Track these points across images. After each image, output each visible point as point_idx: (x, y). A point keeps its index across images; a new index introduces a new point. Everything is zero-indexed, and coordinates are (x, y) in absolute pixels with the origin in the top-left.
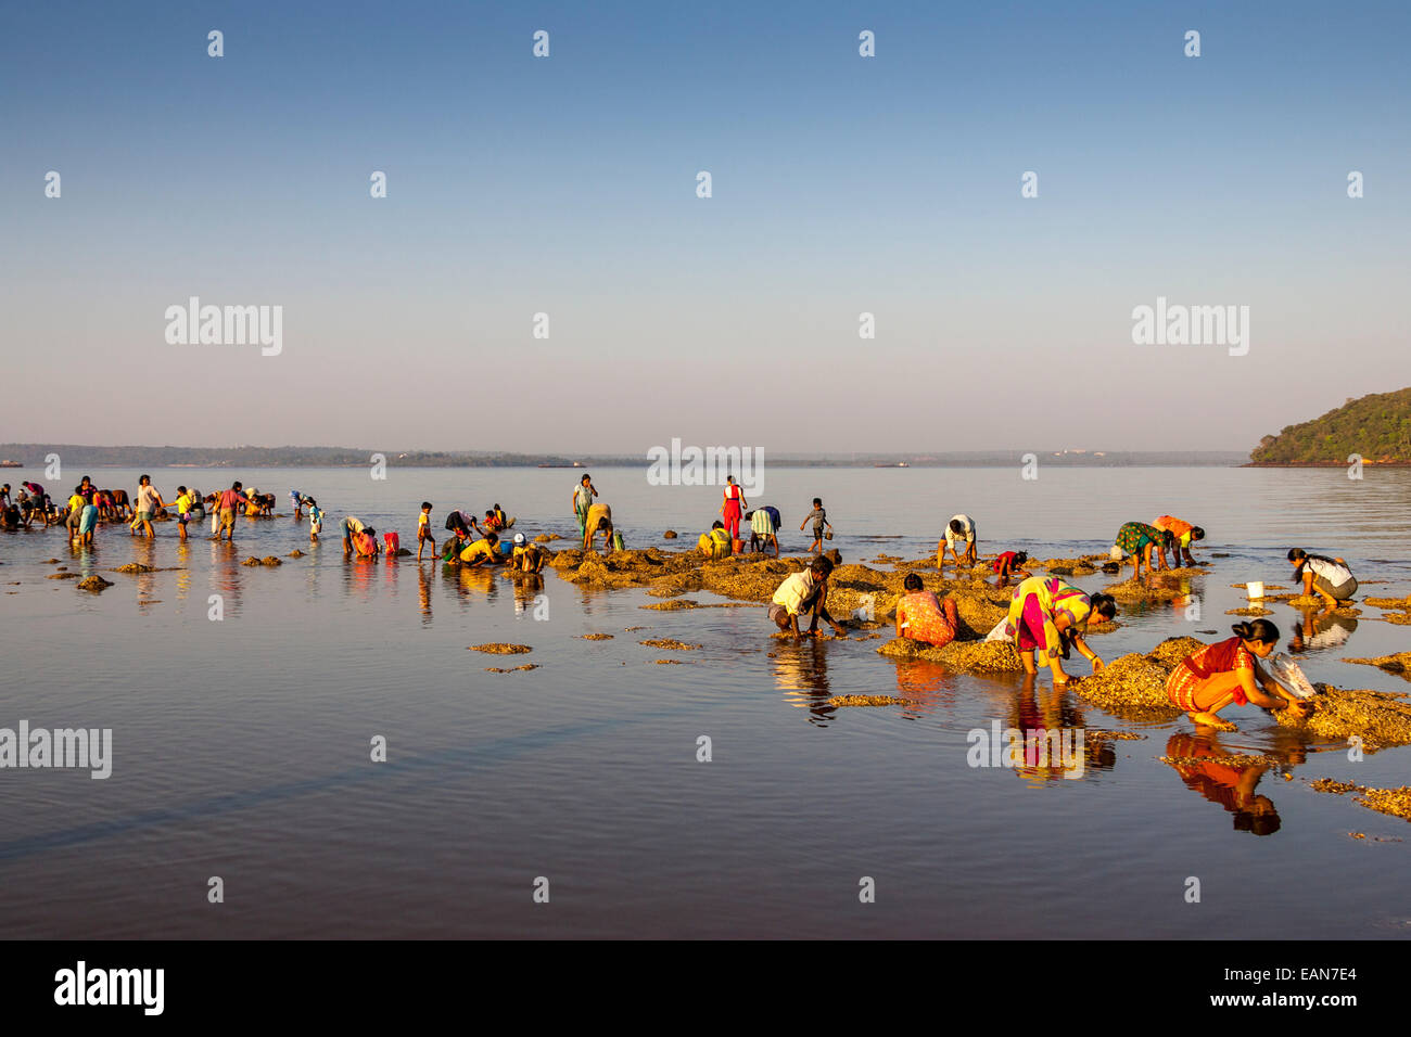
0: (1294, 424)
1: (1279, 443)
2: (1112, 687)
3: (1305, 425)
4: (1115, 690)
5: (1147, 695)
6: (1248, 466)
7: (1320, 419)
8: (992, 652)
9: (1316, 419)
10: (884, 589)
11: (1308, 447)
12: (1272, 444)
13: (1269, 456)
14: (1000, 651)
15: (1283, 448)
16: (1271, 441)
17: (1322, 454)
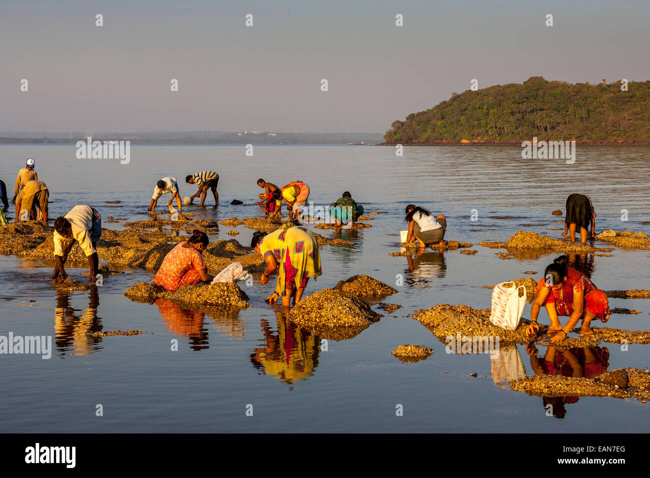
0: (416, 112)
1: (405, 127)
2: (313, 315)
3: (424, 113)
4: (316, 317)
5: (339, 319)
6: (383, 144)
7: (434, 109)
8: (217, 292)
9: (431, 108)
10: (119, 244)
11: (425, 131)
12: (399, 128)
13: (397, 136)
14: (223, 291)
15: (407, 131)
16: (399, 125)
17: (435, 135)
